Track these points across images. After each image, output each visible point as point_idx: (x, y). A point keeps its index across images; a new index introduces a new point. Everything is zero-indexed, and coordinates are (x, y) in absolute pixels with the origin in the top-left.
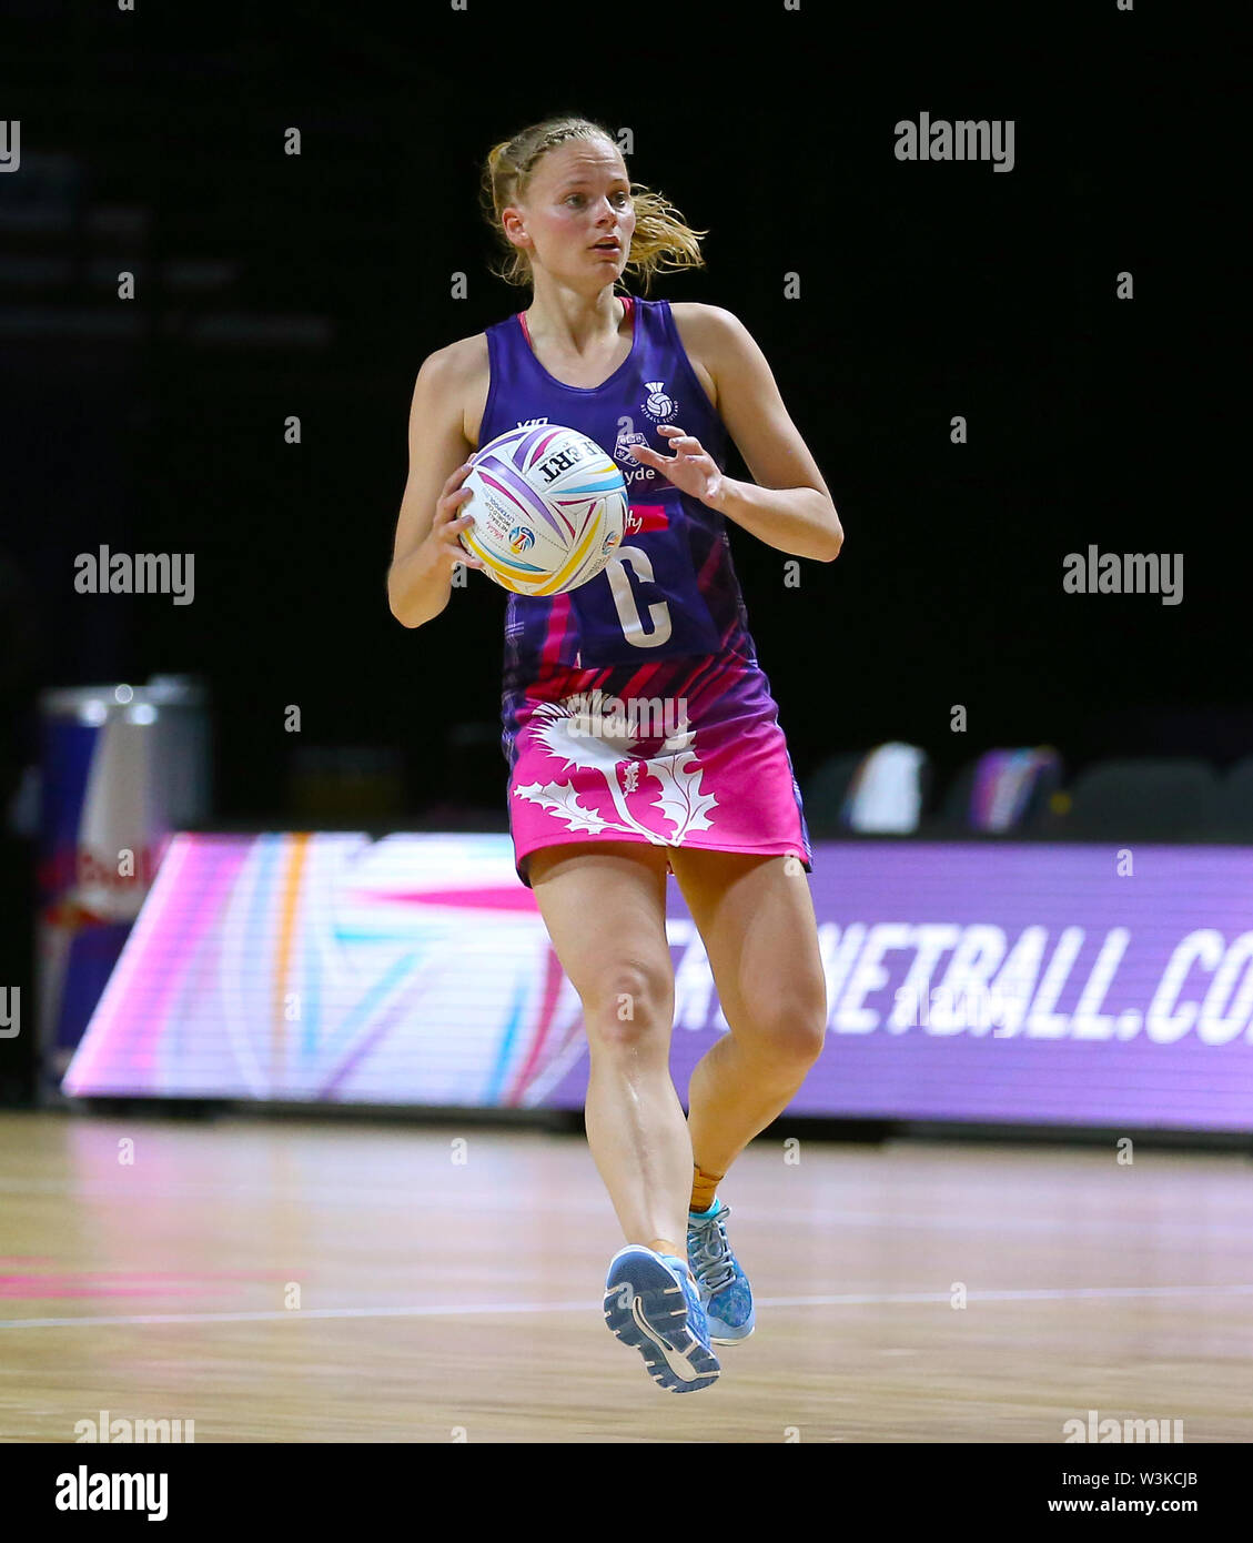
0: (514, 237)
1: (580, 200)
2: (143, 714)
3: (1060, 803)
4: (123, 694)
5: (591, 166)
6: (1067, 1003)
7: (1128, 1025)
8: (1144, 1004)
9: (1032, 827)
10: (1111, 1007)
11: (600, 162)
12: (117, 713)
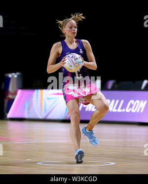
0: (64, 32)
1: (71, 28)
2: (16, 76)
3: (116, 86)
4: (13, 74)
5: (72, 24)
6: (117, 108)
7: (124, 110)
8: (125, 108)
9: (113, 89)
10: (122, 108)
11: (73, 24)
12: (13, 76)
